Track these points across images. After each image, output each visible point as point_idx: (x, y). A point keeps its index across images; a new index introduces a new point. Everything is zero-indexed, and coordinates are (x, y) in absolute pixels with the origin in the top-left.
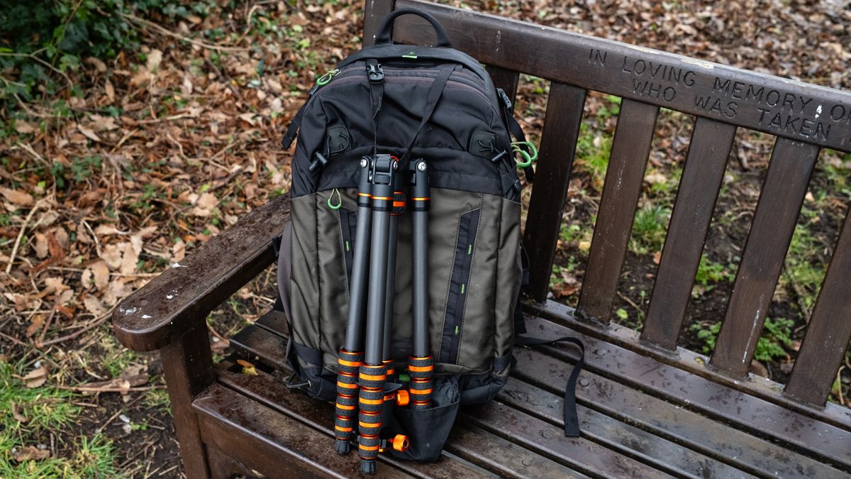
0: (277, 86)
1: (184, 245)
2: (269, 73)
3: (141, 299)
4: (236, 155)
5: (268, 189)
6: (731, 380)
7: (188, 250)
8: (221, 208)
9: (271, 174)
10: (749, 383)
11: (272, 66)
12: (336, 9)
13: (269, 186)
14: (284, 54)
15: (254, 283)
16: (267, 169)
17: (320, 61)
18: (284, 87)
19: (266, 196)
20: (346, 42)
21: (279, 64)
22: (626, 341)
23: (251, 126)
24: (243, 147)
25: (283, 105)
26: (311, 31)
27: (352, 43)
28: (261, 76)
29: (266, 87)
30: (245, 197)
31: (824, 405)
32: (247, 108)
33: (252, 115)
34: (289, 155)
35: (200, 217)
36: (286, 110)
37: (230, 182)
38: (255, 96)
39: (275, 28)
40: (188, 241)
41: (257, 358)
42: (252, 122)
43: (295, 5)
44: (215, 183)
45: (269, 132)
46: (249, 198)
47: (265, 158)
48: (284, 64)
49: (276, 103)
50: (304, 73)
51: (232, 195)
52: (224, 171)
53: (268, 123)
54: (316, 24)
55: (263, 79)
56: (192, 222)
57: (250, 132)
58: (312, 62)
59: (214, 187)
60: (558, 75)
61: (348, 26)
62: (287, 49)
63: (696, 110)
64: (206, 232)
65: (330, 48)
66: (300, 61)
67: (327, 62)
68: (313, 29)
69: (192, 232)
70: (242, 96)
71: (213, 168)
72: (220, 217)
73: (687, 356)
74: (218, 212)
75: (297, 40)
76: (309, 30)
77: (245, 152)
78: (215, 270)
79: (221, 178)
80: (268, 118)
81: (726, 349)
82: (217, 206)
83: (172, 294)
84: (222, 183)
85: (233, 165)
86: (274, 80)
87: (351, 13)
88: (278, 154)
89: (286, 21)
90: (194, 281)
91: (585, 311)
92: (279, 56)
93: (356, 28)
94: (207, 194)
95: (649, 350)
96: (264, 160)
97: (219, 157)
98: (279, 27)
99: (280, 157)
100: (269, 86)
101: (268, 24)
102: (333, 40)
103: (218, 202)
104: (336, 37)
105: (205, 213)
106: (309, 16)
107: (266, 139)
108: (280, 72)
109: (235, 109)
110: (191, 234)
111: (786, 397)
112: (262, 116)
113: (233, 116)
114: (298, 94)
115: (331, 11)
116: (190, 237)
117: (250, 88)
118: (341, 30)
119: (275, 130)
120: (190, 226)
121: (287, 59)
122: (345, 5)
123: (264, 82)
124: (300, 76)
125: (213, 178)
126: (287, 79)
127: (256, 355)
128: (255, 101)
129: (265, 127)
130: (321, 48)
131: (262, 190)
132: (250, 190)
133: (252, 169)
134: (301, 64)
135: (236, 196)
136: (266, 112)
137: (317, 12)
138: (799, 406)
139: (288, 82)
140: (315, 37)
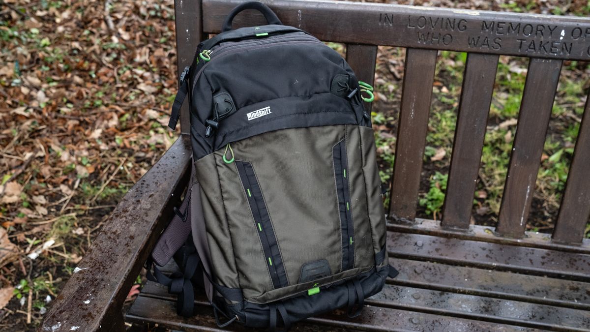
0: (36, 81)
1: (5, 231)
2: (25, 71)
3: (61, 312)
4: (24, 144)
5: (60, 167)
6: (515, 240)
7: (10, 234)
8: (26, 191)
9: (58, 154)
10: (527, 239)
11: (26, 64)
12: (61, 10)
13: (60, 164)
14: (33, 54)
15: (79, 248)
16: (53, 151)
17: (65, 55)
18: (42, 81)
19: (61, 173)
20: (79, 36)
21: (31, 62)
22: (432, 230)
23: (27, 118)
24: (26, 137)
25: (47, 96)
26: (45, 31)
27: (84, 36)
28: (20, 75)
29: (27, 83)
30: (43, 177)
31: (581, 241)
32: (17, 104)
33: (23, 108)
34: (67, 136)
35: (10, 204)
36: (51, 99)
37: (26, 168)
38: (20, 92)
39: (16, 33)
40: (8, 227)
41: (157, 325)
42: (27, 114)
43: (26, 13)
44: (13, 172)
45: (44, 119)
46: (47, 177)
47: (50, 142)
48: (35, 62)
49: (40, 94)
50: (54, 66)
51: (32, 179)
52: (18, 160)
53: (40, 113)
54: (50, 26)
55: (22, 77)
56: (6, 210)
57: (28, 123)
58: (59, 57)
59: (14, 176)
60: (355, 38)
61: (76, 23)
62: (33, 50)
63: (469, 48)
64: (20, 215)
65: (69, 43)
66: (47, 58)
67: (71, 55)
68: (47, 30)
69: (9, 218)
70: (9, 94)
71: (8, 160)
72: (29, 199)
73: (479, 230)
74: (24, 196)
75: (38, 41)
76: (44, 31)
77: (30, 140)
78: (117, 265)
79: (17, 167)
80: (38, 109)
81: (508, 219)
82: (23, 191)
83: (88, 298)
84: (20, 171)
85: (24, 154)
86: (32, 76)
87: (74, 12)
88: (59, 137)
89: (22, 27)
90: (102, 280)
91: (396, 214)
92: (29, 57)
93: (82, 24)
94: (11, 183)
95: (451, 232)
96: (49, 144)
97: (9, 149)
98: (19, 32)
99: (60, 138)
100: (29, 82)
101: (10, 32)
102: (69, 36)
103: (22, 188)
104: (70, 33)
105: (15, 199)
106: (40, 20)
107: (44, 127)
108: (35, 68)
109: (8, 106)
110: (8, 220)
111: (556, 243)
112: (32, 107)
113: (7, 112)
114: (55, 84)
115: (57, 13)
116: (9, 223)
117: (14, 87)
118: (71, 27)
119: (49, 118)
120: (5, 214)
121: (36, 57)
122: (66, 7)
123: (24, 80)
124: (52, 69)
125: (10, 169)
126: (42, 73)
127: (155, 323)
128: (21, 97)
129: (40, 117)
130: (60, 44)
131: (56, 169)
132: (46, 171)
133: (41, 154)
134: (50, 60)
135: (35, 179)
136: (34, 104)
137: (45, 16)
138: (566, 247)
139: (43, 76)
140: (52, 35)
